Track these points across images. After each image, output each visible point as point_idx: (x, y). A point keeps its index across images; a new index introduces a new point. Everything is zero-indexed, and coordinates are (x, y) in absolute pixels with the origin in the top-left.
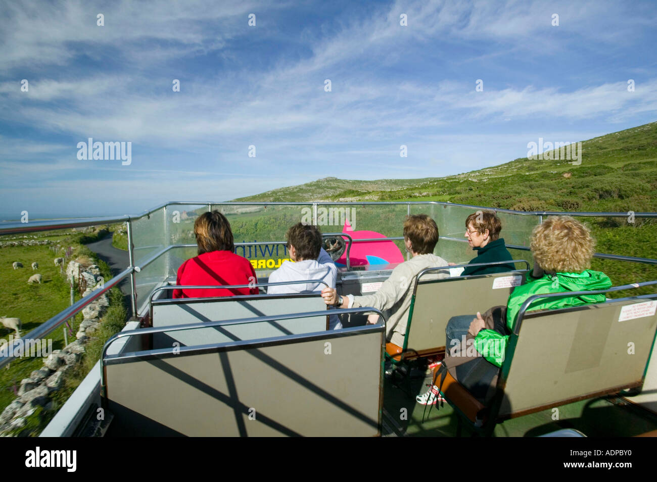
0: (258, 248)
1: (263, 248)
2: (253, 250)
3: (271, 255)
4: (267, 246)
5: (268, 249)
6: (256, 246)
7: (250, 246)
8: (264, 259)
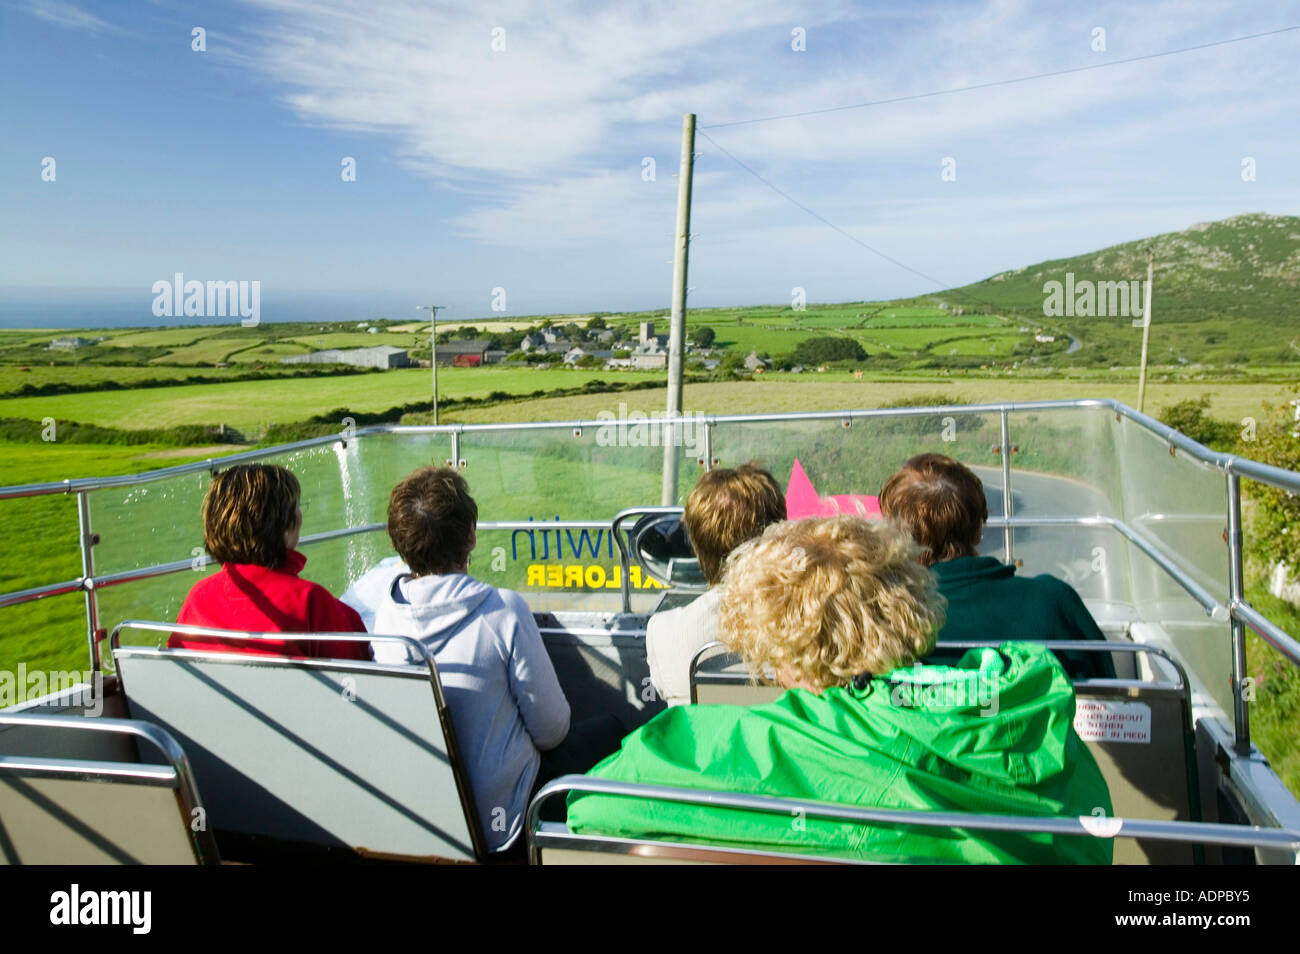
0: (564, 536)
1: (577, 536)
2: (552, 539)
3: (595, 555)
4: (584, 532)
5: (588, 539)
6: (558, 532)
7: (545, 531)
8: (579, 564)
